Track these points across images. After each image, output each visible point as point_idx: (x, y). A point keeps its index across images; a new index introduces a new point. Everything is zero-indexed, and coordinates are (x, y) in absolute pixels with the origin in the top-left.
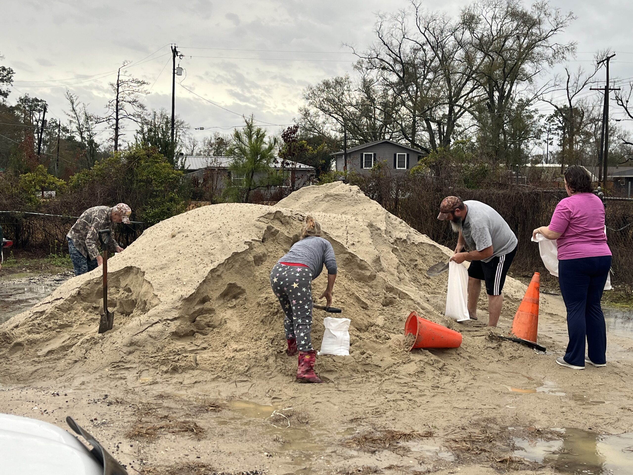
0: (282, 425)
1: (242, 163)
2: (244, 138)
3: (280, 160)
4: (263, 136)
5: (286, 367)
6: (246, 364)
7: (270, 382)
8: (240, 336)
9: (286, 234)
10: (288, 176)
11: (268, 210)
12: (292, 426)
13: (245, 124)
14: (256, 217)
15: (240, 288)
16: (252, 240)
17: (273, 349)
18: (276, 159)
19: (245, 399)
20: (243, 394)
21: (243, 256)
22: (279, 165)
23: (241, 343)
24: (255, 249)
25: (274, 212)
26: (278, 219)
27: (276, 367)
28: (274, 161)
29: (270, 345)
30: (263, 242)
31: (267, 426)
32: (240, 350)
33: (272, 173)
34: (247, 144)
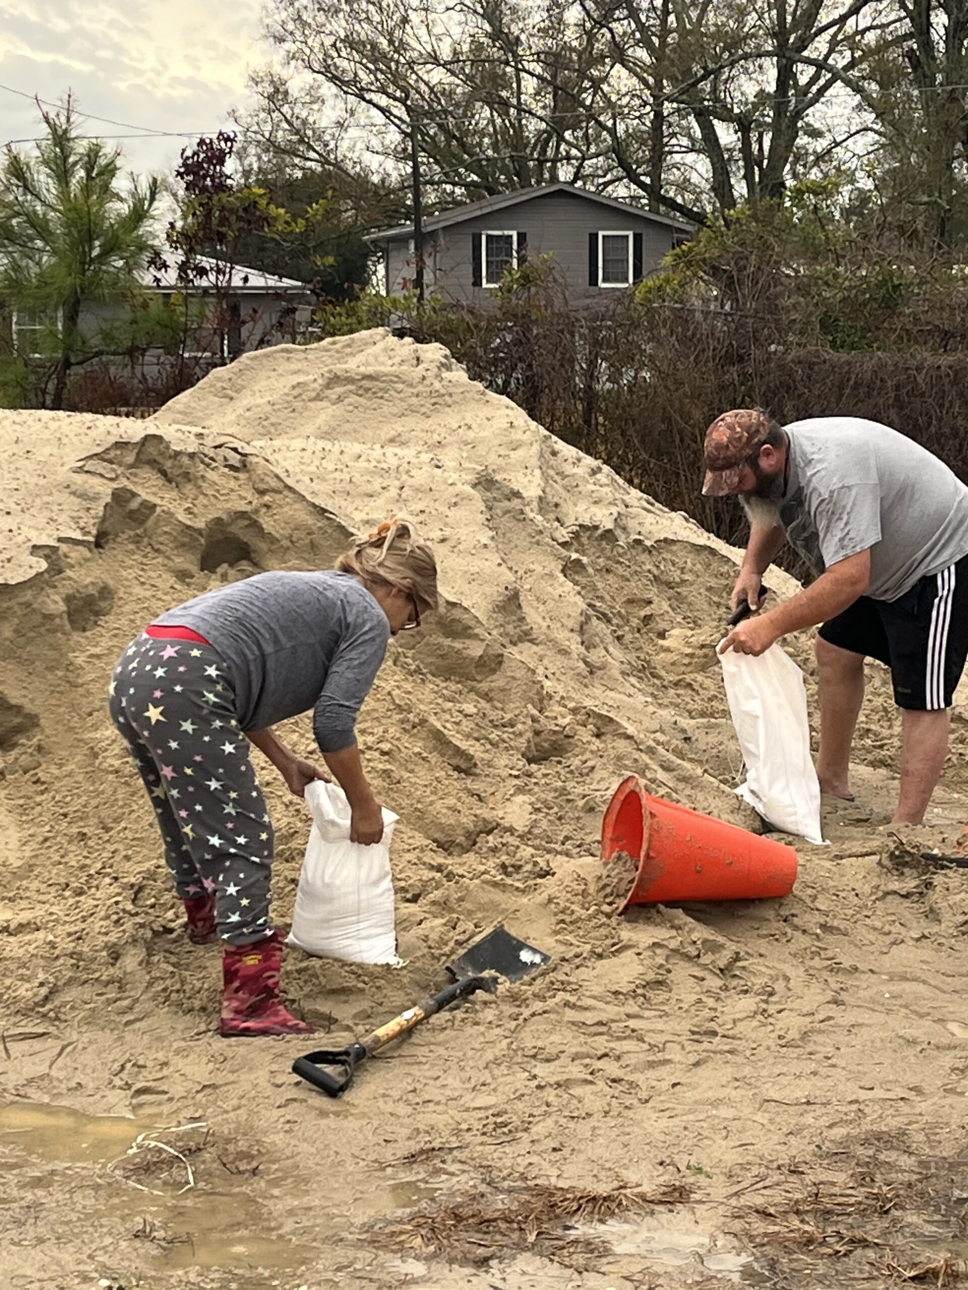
0: (165, 1183)
1: (35, 270)
2: (42, 178)
3: (174, 257)
4: (110, 170)
5: (183, 982)
6: (41, 976)
7: (128, 1037)
8: (22, 878)
9: (182, 517)
10: (202, 316)
11: (114, 431)
12: (201, 1185)
13: (45, 130)
14: (72, 460)
15: (18, 709)
16: (60, 540)
17: (138, 920)
18: (157, 254)
19: (37, 1096)
20: (30, 1081)
21: (28, 595)
22: (170, 277)
23: (24, 904)
24: (69, 573)
25: (137, 439)
26: (152, 463)
27: (150, 984)
28: (152, 262)
29: (130, 907)
30: (98, 545)
31: (113, 1189)
32: (22, 928)
33: (145, 305)
34: (51, 199)
